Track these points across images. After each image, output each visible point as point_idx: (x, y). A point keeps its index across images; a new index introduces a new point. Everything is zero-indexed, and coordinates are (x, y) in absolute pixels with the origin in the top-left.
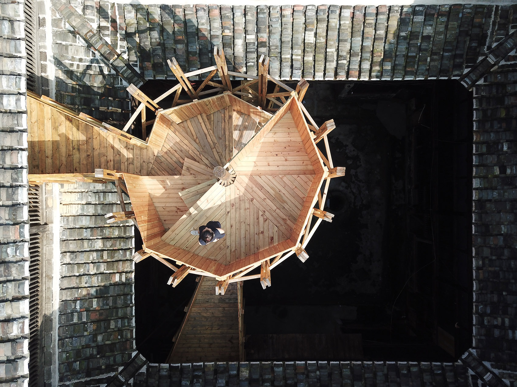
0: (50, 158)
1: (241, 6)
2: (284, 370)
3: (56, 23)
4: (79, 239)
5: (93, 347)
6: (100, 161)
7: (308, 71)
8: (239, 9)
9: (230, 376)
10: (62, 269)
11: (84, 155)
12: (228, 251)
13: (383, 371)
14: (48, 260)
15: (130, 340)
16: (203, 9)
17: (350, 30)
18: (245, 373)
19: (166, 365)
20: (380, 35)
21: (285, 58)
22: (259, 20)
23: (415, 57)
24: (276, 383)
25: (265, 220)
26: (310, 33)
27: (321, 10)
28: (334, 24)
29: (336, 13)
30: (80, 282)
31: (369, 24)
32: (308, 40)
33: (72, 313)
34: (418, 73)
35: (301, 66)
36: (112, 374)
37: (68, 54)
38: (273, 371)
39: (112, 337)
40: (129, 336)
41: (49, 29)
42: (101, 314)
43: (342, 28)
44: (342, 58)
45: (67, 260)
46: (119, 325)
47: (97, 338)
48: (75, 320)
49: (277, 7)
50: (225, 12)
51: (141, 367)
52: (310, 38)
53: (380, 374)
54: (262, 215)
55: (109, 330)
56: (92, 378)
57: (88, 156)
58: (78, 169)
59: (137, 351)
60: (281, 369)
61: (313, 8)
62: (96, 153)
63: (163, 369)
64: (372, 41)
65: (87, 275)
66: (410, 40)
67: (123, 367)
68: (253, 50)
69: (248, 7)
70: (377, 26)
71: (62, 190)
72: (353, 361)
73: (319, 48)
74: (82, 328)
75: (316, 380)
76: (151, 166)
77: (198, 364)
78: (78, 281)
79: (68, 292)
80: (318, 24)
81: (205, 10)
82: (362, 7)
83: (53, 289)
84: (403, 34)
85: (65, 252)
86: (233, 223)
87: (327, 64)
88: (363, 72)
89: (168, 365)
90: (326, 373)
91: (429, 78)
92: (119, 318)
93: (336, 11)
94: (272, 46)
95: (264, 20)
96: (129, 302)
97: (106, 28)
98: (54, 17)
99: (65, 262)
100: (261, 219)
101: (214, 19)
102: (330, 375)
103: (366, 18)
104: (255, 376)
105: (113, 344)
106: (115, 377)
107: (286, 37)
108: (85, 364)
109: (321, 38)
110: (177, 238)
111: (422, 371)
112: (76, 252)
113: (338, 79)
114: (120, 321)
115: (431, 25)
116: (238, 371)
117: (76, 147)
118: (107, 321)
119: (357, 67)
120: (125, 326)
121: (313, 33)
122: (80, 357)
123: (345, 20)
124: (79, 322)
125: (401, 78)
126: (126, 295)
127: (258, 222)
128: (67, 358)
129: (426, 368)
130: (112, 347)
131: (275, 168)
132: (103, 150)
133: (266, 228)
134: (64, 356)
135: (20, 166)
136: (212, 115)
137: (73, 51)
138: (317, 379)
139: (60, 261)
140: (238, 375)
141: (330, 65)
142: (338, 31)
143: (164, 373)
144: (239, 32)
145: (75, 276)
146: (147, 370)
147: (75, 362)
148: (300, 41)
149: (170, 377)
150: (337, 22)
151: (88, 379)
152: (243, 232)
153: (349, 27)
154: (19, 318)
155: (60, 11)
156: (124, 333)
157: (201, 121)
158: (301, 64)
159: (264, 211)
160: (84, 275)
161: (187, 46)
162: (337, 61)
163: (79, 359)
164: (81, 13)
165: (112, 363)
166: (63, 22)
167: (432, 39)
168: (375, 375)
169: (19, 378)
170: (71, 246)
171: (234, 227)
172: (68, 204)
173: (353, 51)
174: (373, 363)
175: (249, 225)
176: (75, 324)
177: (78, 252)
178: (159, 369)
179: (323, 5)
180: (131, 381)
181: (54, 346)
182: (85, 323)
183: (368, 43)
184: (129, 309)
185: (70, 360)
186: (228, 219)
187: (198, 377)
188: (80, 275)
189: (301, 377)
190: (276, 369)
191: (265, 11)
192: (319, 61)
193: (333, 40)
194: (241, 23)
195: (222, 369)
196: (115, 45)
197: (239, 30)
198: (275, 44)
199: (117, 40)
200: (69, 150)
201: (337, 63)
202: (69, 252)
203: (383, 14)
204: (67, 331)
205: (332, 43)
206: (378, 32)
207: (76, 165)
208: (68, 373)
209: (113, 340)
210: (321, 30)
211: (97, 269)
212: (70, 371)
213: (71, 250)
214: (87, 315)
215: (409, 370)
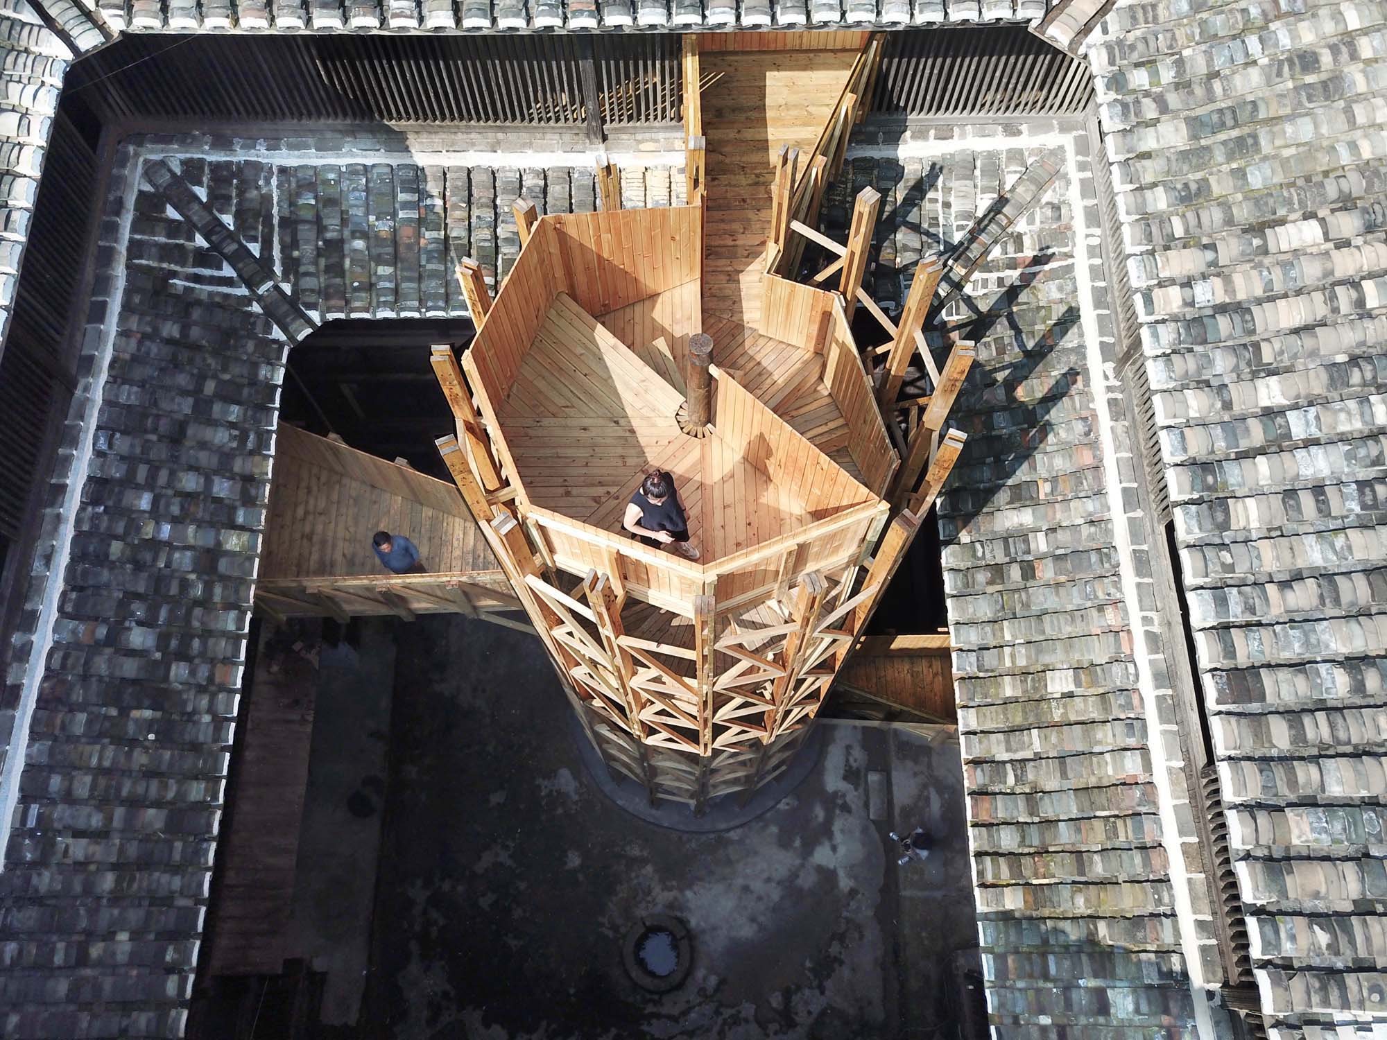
0: (737, 136)
1: (1109, 510)
2: (225, 634)
3: (1016, 155)
4: (571, 204)
5: (341, 231)
6: (734, 221)
7: (978, 689)
8: (1102, 505)
9: (233, 509)
10: (510, 171)
11: (745, 192)
12: (529, 422)
13: (181, 893)
14: (531, 144)
15: (347, 305)
16: (1090, 431)
17: (1092, 782)
18: (234, 542)
19: (279, 378)
20: (1091, 862)
21: (1002, 629)
22: (1084, 556)
23: (1046, 976)
24: (198, 611)
25: (597, 500)
26: (1071, 679)
27: (1129, 697)
28: (1099, 736)
29: (1128, 736)
30: (483, 206)
31: (1115, 828)
32: (1052, 679)
33: (418, 191)
34: (1002, 991)
35: (987, 671)
36: (278, 269)
37: (957, 179)
38: (228, 606)
39: (359, 270)
40: (357, 304)
41: (1000, 143)
42: (409, 247)
43: (1095, 759)
44: (1019, 772)
45: (529, 181)
46: (382, 285)
47: (359, 238)
48: (402, 197)
49: (1120, 590)
50: (1090, 478)
51: (285, 329)
52: (1057, 681)
53: (177, 882)
54: (608, 493)
55: (373, 264)
56: (276, 229)
57: (744, 201)
58: (716, 183)
59: (319, 324)
60: (231, 627)
61: (1131, 678)
62: (751, 214)
63: (273, 371)
64: (1073, 844)
65: (496, 220)
66: (1091, 956)
67: (289, 293)
68: (1012, 550)
69: (1110, 526)
70: (1111, 853)
71: (674, 172)
72: (224, 815)
73: (1037, 708)
74: (384, 210)
75: (189, 709)
76: (725, 316)
77: (273, 442)
78: (483, 200)
79: (462, 183)
80: (1094, 698)
81: (1087, 434)
82: (1155, 803)
83: (471, 152)
84: (1102, 929)
85: (545, 178)
86: (593, 432)
87: (1001, 736)
88: (988, 831)
89: (280, 382)
90: (201, 738)
91: (993, 1029)
92: (396, 285)
93: (1134, 735)
94: (1027, 593)
95: (1085, 564)
96: (430, 304)
97: (1020, 248)
98: (1026, 154)
99: (524, 178)
100: (600, 491)
101: (1070, 456)
102: (196, 747)
103: (1128, 820)
104: (223, 565)
105: (341, 273)
106: (270, 275)
107: (1052, 622)
108: (309, 215)
109: (1062, 711)
110: (562, 323)
111: (163, 1006)
112: (545, 197)
113: (964, 768)
114: (392, 285)
115: (1137, 1011)
116: (242, 528)
117: (761, 179)
118: (395, 260)
119: (1001, 814)
120: (378, 296)
121: (1071, 687)
122: (324, 206)
123: (1114, 761)
124: (397, 206)
125: (986, 942)
126: (447, 298)
127: (593, 485)
128: (326, 182)
129: (170, 1021)
130: (336, 269)
131: (718, 520)
132: (756, 226)
133: (577, 500)
134: (332, 176)
135: (707, 13)
136: (848, 459)
137: (964, 189)
138: (189, 714)
139: (527, 167)
140: (234, 526)
141: (998, 742)
142: (1087, 750)
143: (263, 372)
144: (1050, 513)
145: (495, 196)
146: (276, 341)
147: (316, 198)
148: (1047, 659)
149: (253, 382)
150: (1108, 744)
151: (276, 221)
152: (570, 452)
153: (1100, 779)
154: (420, 13)
155: (1042, 163)
156: (364, 295)
157: (832, 425)
158: (992, 671)
159: (617, 498)
160: (496, 214)
161: (1004, 409)
162: (1011, 761)
163: (320, 206)
164: (1044, 201)
165: (302, 269)
166: (1019, 169)
167: (1101, 1020)
168: (175, 869)
169: (308, 13)
170: (558, 188)
171: (583, 434)
172: (644, 181)
173: (1041, 799)
174: (208, 869)
175: (587, 465)
176: (394, 197)
177: (546, 202)
178: (272, 363)
179: (1142, 699)
180: (256, 308)
181: (353, 156)
182: (394, 215)
183: (1065, 834)
184: (416, 304)
185: (320, 188)
186: (600, 422)
187: (243, 439)
188: (495, 207)
189: (203, 672)
190: (233, 614)
191: (1107, 565)
192: (1005, 715)
193: (1061, 740)
194: (1070, 517)
195: (253, 492)
196: (987, 268)
197: (1055, 513)
198: (1033, 598)
199: (998, 270)
200: (755, 168)
201: (1004, 762)
202: (546, 185)
203: (1147, 863)
204: (382, 181)
205: (1054, 739)
206: (1096, 858)
207: (724, 179)
208: (294, 185)
209: (352, 273)
210: (1082, 705)
211: (506, 240)
212: (299, 186)
213: (550, 189)
214: (410, 220)
215: (170, 970)
